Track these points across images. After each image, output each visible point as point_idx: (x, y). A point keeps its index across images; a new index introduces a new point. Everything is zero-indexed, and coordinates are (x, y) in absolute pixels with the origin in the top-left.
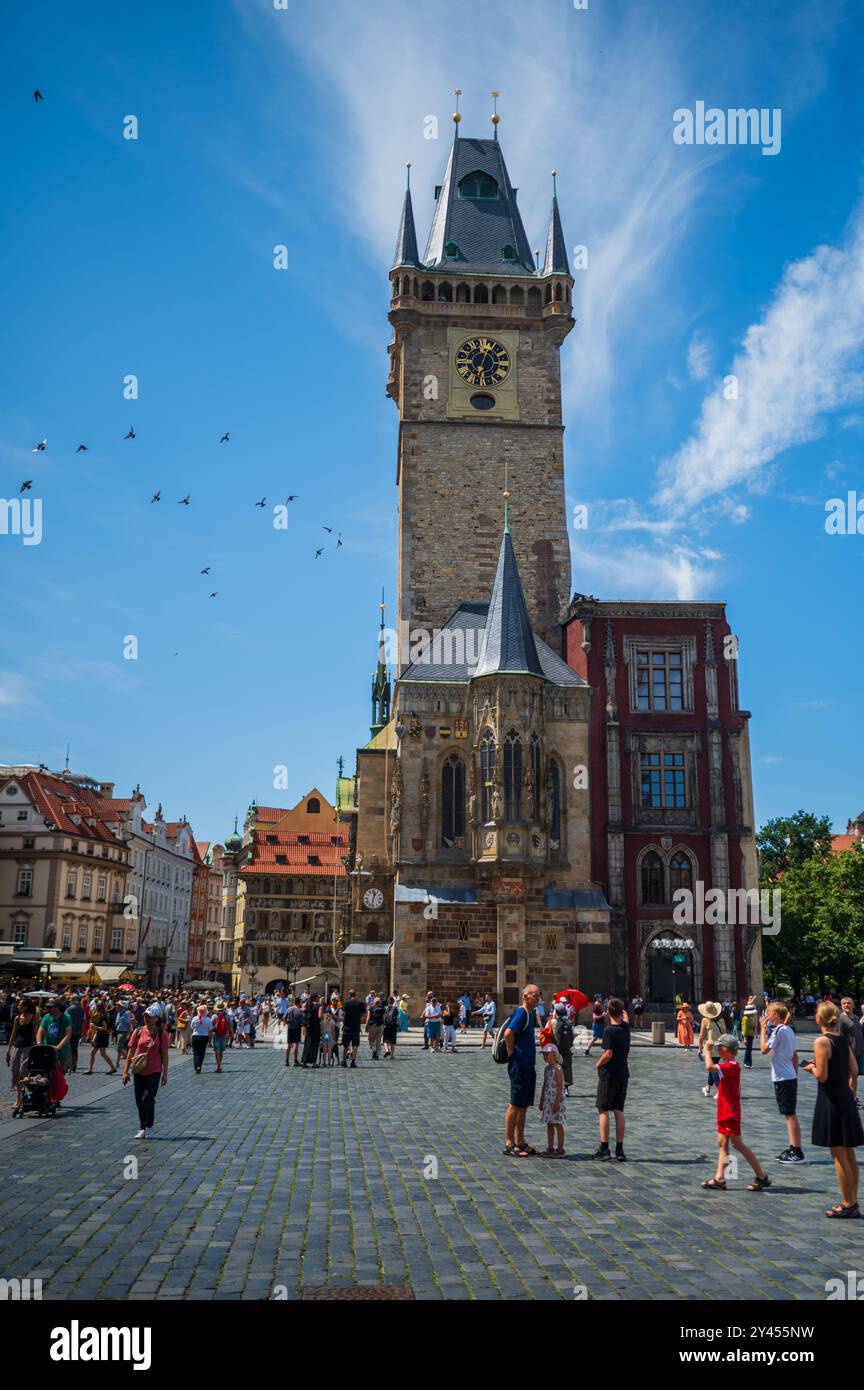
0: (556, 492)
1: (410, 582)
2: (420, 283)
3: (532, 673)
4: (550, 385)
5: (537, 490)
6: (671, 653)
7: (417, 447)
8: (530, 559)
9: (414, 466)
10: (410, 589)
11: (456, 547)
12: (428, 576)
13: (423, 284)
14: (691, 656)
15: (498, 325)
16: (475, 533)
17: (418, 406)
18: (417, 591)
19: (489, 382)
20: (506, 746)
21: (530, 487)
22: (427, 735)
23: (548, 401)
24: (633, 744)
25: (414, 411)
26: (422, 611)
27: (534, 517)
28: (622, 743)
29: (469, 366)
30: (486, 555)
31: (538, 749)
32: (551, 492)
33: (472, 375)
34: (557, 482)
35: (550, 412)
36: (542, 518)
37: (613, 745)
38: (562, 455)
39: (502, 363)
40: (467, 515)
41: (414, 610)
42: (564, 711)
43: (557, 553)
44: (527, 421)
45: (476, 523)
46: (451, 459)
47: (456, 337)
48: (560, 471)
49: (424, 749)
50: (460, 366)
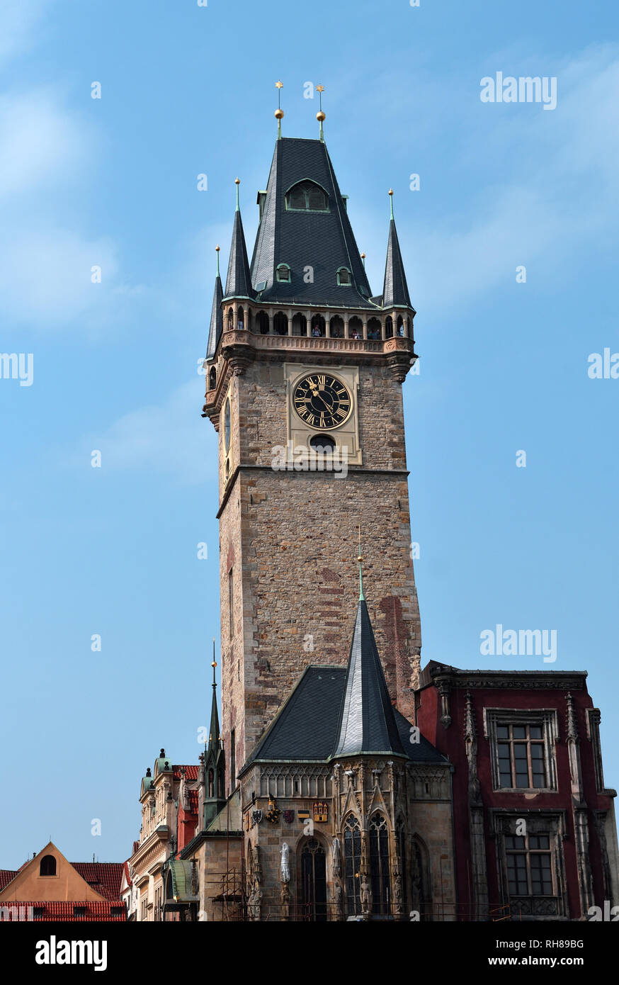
0: (403, 544)
1: (252, 643)
2: (254, 314)
3: (396, 754)
4: (393, 426)
5: (383, 541)
6: (532, 726)
7: (256, 495)
8: (378, 617)
9: (254, 517)
10: (253, 652)
11: (299, 605)
12: (271, 637)
13: (257, 314)
14: (553, 730)
15: (339, 360)
16: (319, 589)
17: (256, 450)
18: (261, 654)
19: (329, 424)
20: (371, 833)
21: (375, 538)
22: (286, 821)
23: (392, 444)
24: (497, 826)
25: (252, 455)
26: (266, 676)
27: (380, 571)
28: (487, 824)
29: (308, 404)
30: (331, 614)
31: (403, 834)
32: (397, 544)
33: (311, 415)
34: (404, 532)
35: (394, 456)
36: (388, 572)
37: (477, 827)
38: (407, 503)
39: (342, 402)
40: (310, 570)
41: (258, 674)
42: (425, 791)
43: (406, 610)
44: (371, 467)
45: (321, 578)
46: (291, 508)
47: (294, 375)
48: (406, 520)
49: (283, 835)
50: (298, 405)
